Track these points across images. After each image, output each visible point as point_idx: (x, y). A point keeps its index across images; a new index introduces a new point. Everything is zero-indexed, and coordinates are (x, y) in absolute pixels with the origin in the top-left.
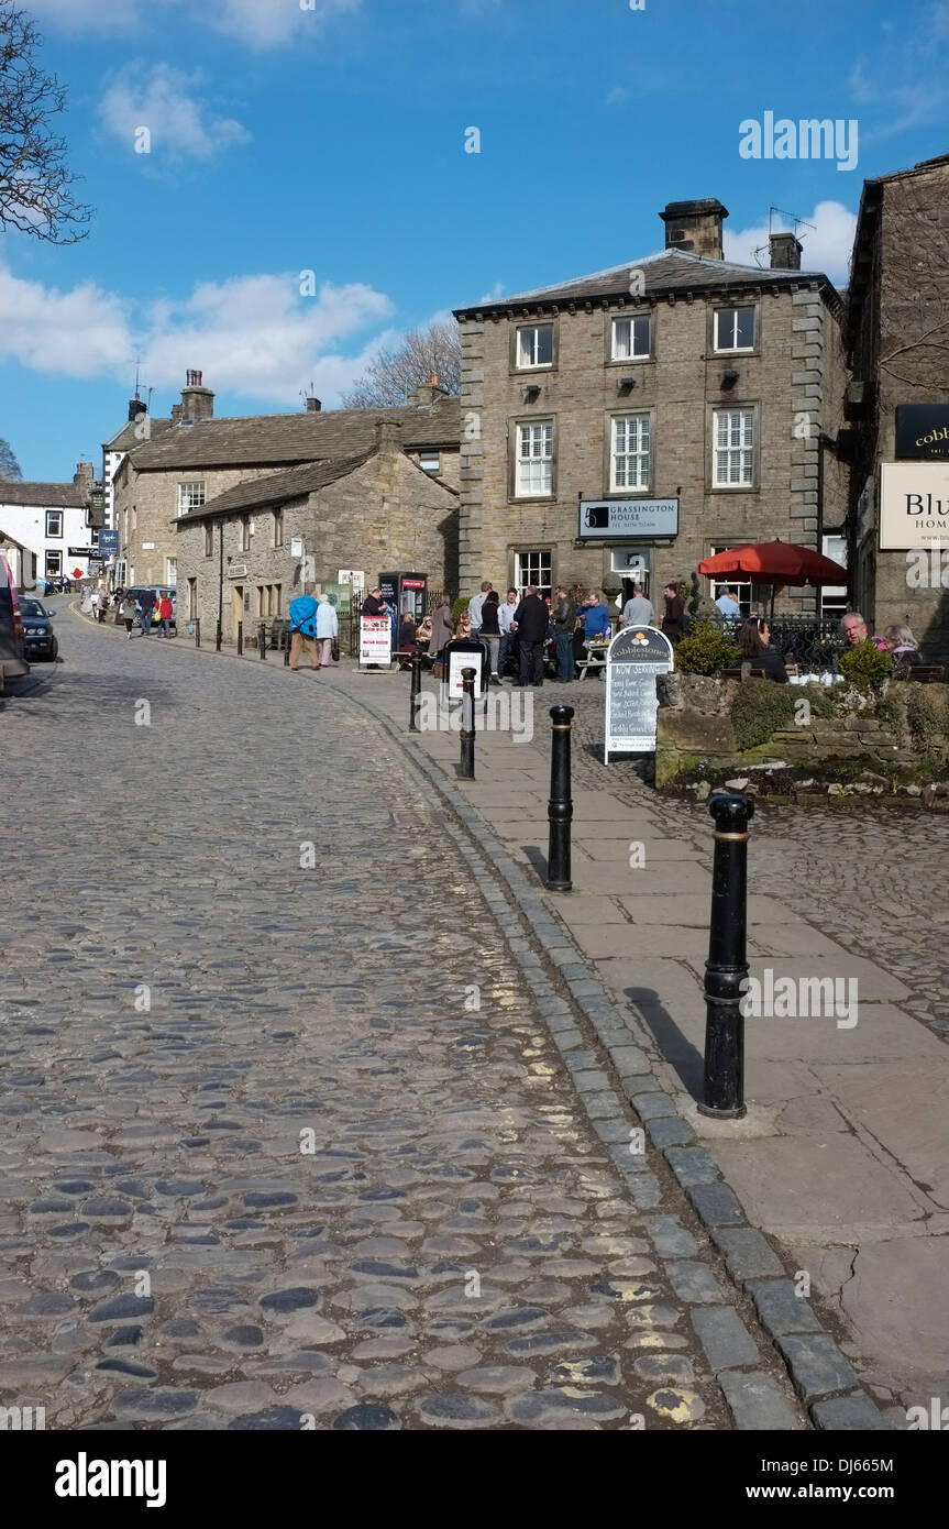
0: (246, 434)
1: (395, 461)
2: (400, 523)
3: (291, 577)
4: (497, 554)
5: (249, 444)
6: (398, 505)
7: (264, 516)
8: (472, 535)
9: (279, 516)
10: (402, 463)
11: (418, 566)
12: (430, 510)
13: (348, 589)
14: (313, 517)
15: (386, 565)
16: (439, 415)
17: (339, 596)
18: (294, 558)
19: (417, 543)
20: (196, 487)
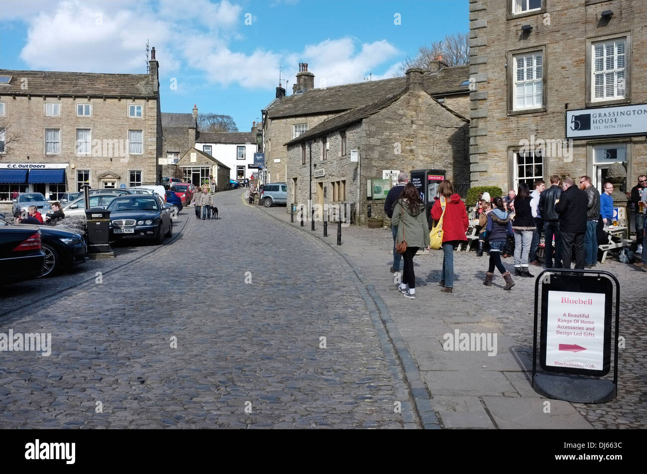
0: (331, 96)
1: (419, 97)
2: (423, 138)
3: (351, 176)
4: (499, 154)
5: (333, 101)
6: (422, 126)
7: (335, 137)
8: (480, 141)
9: (343, 136)
10: (425, 98)
11: (437, 166)
12: (443, 129)
13: (389, 182)
14: (365, 135)
15: (415, 166)
16: (443, 78)
17: (383, 188)
18: (353, 163)
19: (435, 150)
20: (303, 126)
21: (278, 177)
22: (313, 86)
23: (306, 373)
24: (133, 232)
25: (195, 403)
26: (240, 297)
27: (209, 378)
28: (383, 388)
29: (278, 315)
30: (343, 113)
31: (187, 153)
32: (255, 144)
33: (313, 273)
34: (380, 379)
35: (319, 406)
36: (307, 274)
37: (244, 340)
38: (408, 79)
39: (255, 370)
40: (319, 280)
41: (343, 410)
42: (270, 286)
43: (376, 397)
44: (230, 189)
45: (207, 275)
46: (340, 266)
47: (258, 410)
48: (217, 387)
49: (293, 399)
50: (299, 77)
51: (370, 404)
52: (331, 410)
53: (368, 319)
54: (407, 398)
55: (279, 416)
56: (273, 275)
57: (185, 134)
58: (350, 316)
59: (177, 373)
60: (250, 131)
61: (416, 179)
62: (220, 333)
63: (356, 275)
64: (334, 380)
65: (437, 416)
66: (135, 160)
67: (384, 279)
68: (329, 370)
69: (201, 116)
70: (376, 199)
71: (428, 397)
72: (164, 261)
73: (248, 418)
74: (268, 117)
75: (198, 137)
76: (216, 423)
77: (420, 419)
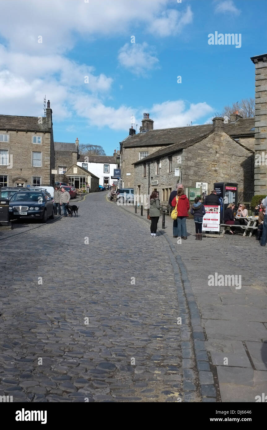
0: (164, 134)
1: (221, 136)
2: (224, 162)
5: (165, 138)
6: (223, 155)
7: (165, 160)
9: (171, 160)
10: (225, 137)
11: (233, 181)
12: (237, 157)
13: (200, 190)
14: (185, 160)
15: (218, 181)
16: (239, 125)
17: (196, 193)
18: (176, 177)
19: (231, 171)
20: (146, 153)
21: (129, 185)
22: (152, 128)
23: (119, 315)
24: (26, 214)
25: (33, 333)
26: (87, 259)
27: (48, 315)
28: (172, 330)
29: (110, 273)
30: (171, 145)
31: (71, 168)
32: (116, 164)
33: (142, 245)
34: (172, 323)
35: (122, 341)
36: (137, 246)
37: (81, 289)
38: (214, 124)
39: (83, 311)
40: (144, 251)
41: (139, 345)
42: (110, 253)
43: (165, 337)
44: (99, 191)
45: (69, 244)
46: (161, 242)
47: (76, 341)
48: (52, 322)
49: (104, 334)
50: (143, 122)
51: (160, 342)
52: (130, 345)
53: (172, 278)
54: (188, 339)
55: (90, 347)
56: (114, 246)
57: (70, 156)
58: (160, 276)
59: (26, 310)
60: (113, 155)
61: (217, 189)
62: (66, 283)
63: (171, 248)
64: (138, 322)
65: (208, 355)
66: (36, 170)
67: (189, 252)
68: (136, 314)
69: (82, 146)
70: (191, 201)
71: (204, 339)
72: (44, 234)
73: (67, 347)
74: (123, 146)
75: (80, 158)
76: (42, 349)
77: (195, 356)
